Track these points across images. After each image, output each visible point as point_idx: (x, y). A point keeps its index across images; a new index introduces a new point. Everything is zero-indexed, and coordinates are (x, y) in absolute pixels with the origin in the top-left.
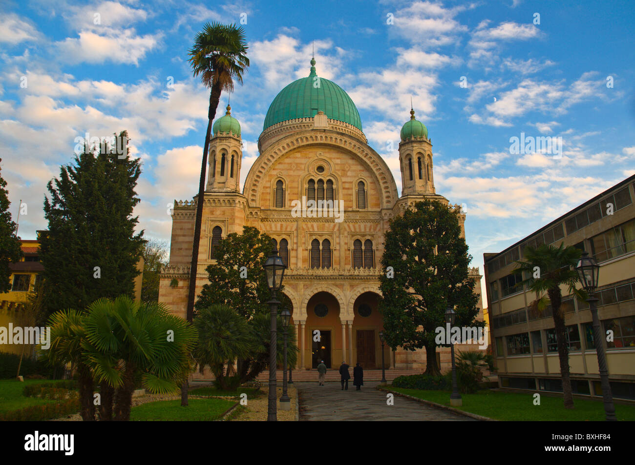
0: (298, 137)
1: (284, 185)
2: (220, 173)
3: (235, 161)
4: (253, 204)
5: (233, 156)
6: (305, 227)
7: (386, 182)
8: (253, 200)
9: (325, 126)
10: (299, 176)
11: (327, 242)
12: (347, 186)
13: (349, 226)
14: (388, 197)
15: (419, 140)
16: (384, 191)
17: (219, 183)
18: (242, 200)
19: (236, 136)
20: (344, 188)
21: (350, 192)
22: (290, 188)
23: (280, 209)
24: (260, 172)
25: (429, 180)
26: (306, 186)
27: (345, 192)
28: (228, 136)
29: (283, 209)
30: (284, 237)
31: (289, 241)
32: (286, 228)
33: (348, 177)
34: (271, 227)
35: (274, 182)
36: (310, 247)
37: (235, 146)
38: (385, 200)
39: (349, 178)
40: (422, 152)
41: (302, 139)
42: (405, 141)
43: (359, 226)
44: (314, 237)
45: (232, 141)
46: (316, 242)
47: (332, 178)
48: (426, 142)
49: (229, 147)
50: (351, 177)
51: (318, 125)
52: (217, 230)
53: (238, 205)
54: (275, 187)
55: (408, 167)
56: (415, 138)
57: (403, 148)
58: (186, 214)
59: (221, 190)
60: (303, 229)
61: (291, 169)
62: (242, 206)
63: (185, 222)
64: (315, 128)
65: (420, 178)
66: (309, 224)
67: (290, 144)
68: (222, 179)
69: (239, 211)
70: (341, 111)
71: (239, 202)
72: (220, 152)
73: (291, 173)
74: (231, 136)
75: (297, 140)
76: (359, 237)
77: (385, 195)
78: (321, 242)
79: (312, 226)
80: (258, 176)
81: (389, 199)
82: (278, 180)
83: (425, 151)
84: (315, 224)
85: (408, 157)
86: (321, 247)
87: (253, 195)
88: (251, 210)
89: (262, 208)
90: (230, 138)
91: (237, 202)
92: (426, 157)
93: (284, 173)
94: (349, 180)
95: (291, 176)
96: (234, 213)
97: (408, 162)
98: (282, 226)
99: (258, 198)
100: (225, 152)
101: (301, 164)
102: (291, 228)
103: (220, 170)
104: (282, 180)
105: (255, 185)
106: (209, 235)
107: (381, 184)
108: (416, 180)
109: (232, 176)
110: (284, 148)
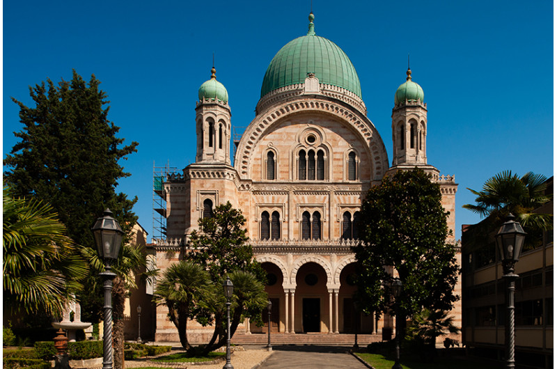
0: (288, 103)
1: (275, 156)
2: (208, 144)
3: (223, 131)
4: (244, 177)
5: (221, 125)
6: (296, 199)
7: (377, 152)
8: (244, 173)
9: (316, 90)
10: (290, 146)
11: (317, 214)
12: (338, 156)
13: (339, 198)
14: (378, 168)
15: (413, 104)
16: (374, 162)
17: (208, 155)
18: (231, 172)
19: (222, 103)
20: (335, 159)
21: (340, 163)
22: (281, 159)
23: (271, 181)
24: (250, 143)
25: (420, 149)
26: (297, 157)
27: (336, 163)
28: (213, 103)
29: (274, 181)
30: (276, 209)
31: (281, 214)
32: (278, 201)
33: (338, 147)
34: (263, 200)
35: (265, 153)
36: (301, 219)
37: (221, 114)
38: (375, 171)
39: (340, 148)
40: (416, 118)
41: (292, 107)
42: (398, 106)
43: (349, 198)
44: (305, 209)
45: (218, 108)
46: (306, 214)
47: (322, 149)
48: (420, 107)
49: (216, 116)
50: (341, 147)
51: (308, 90)
52: (208, 203)
53: (227, 177)
54: (266, 158)
55: (400, 135)
56: (409, 102)
57: (395, 114)
58: (180, 188)
59: (209, 162)
60: (294, 201)
61: (281, 140)
62: (232, 178)
63: (179, 196)
64: (305, 94)
65: (412, 146)
66: (300, 196)
67: (280, 112)
68: (211, 150)
69: (228, 184)
70: (340, 75)
71: (228, 174)
72: (206, 120)
73: (282, 143)
74: (217, 102)
75: (287, 108)
76: (348, 209)
77: (375, 166)
78: (311, 214)
79: (303, 198)
80: (248, 147)
81: (379, 171)
82: (269, 150)
83: (419, 117)
84: (306, 197)
85: (401, 124)
86: (311, 219)
87: (244, 167)
88: (242, 183)
89: (254, 181)
90: (216, 105)
91: (226, 174)
92: (419, 124)
93: (275, 144)
94: (340, 150)
95: (282, 146)
96: (224, 186)
97: (400, 130)
98: (273, 198)
99: (249, 170)
100: (212, 121)
101: (292, 133)
102: (283, 201)
103: (208, 141)
104: (274, 151)
105: (245, 157)
106: (200, 208)
107: (372, 154)
108: (407, 149)
109: (220, 147)
110: (273, 116)
